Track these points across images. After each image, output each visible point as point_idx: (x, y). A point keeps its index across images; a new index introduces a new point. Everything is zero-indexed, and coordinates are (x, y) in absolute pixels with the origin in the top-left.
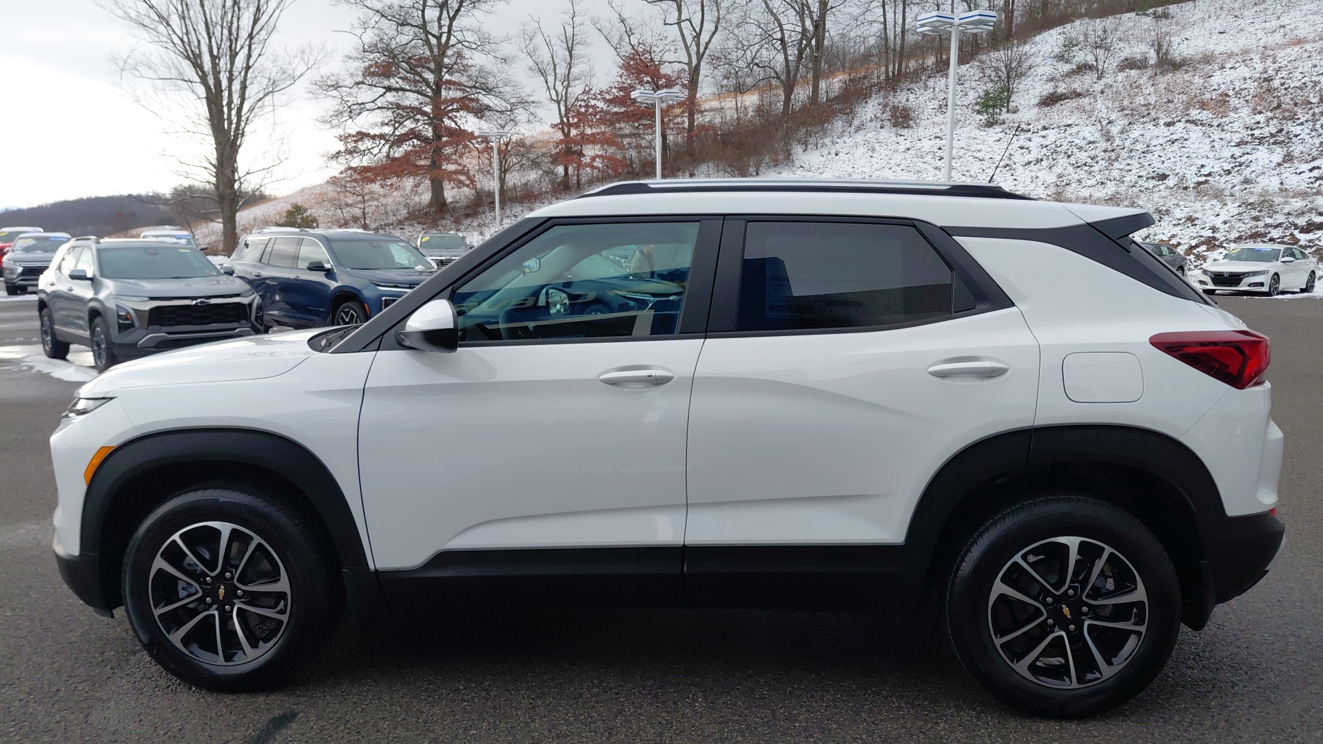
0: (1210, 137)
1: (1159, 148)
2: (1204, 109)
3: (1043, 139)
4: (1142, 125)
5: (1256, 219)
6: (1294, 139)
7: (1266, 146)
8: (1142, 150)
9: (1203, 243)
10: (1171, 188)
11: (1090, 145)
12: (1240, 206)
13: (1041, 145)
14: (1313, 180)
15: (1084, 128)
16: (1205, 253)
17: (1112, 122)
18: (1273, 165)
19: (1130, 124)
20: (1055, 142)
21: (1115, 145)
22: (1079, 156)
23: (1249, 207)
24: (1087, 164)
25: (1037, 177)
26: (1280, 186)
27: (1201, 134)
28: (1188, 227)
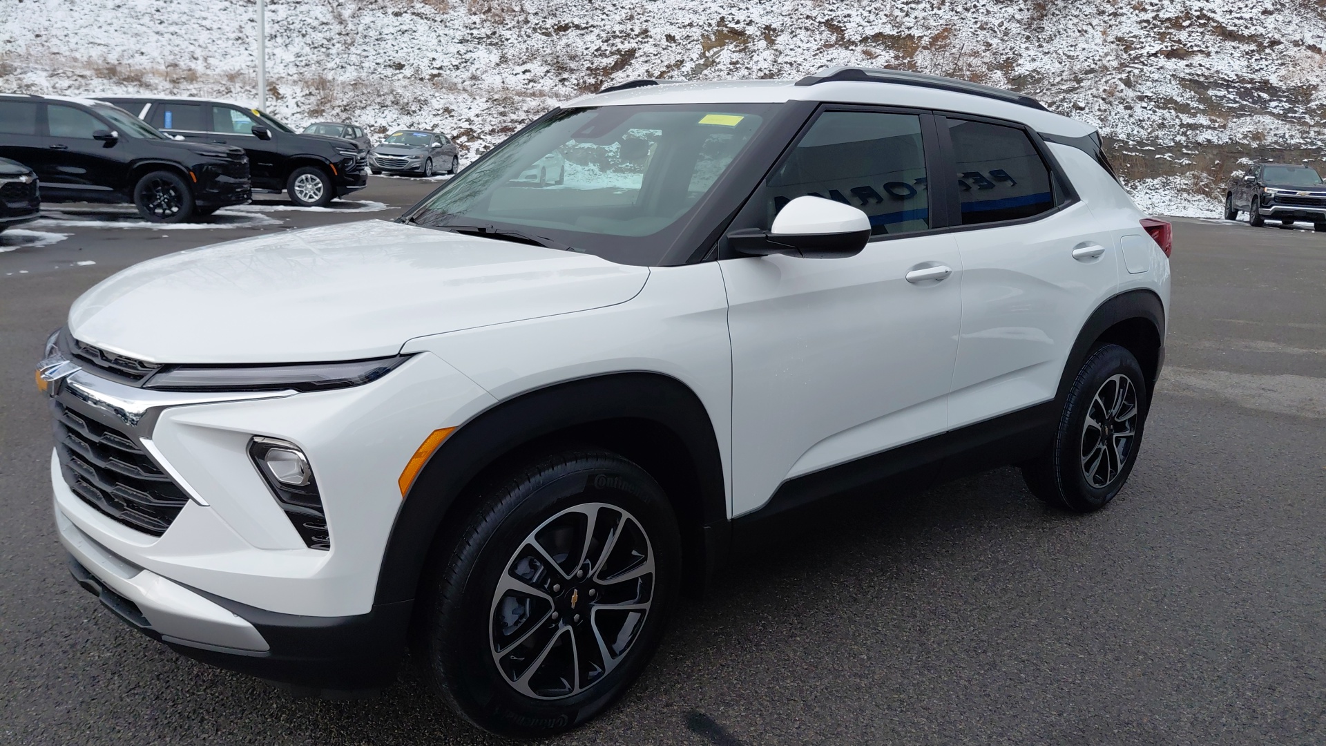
0: (435, 31)
1: (390, 37)
2: (426, 4)
3: (274, 14)
4: (371, 12)
5: (503, 114)
6: (506, 43)
7: (484, 45)
8: (376, 38)
9: (463, 134)
10: (409, 78)
11: (324, 26)
12: (487, 101)
13: (273, 20)
14: (526, 82)
15: (315, 8)
16: (467, 144)
17: (341, 5)
18: (493, 64)
19: (360, 9)
20: (286, 18)
21: (349, 29)
22: (315, 36)
23: (495, 103)
24: (324, 46)
25: (274, 55)
26: (502, 85)
27: (427, 28)
28: (446, 118)
